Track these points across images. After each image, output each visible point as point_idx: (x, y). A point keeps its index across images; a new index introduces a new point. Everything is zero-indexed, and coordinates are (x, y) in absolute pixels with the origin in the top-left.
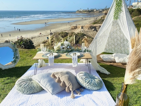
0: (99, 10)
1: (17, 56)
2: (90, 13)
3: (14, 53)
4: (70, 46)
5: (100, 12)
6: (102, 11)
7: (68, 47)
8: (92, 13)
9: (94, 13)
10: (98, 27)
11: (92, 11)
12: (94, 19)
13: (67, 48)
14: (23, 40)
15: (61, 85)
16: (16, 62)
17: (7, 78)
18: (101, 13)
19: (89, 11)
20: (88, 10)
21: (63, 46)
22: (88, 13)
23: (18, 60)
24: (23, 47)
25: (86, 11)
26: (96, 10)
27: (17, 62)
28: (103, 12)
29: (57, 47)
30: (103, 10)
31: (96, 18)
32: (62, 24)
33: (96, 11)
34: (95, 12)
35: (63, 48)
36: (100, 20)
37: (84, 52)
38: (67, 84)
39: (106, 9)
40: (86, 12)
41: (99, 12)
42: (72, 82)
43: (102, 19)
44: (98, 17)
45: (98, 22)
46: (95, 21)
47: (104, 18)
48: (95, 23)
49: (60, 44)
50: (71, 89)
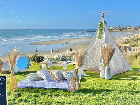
0: (134, 27)
1: (30, 64)
2: (123, 31)
3: (28, 62)
5: (135, 30)
6: (138, 29)
8: (124, 31)
9: (127, 31)
10: (122, 48)
12: (127, 39)
13: (62, 58)
14: (37, 56)
16: (28, 68)
17: (22, 75)
18: (137, 30)
19: (121, 30)
20: (120, 28)
21: (60, 57)
22: (119, 31)
23: (30, 67)
24: (36, 61)
25: (117, 29)
26: (130, 28)
31: (129, 38)
32: (86, 44)
33: (130, 29)
34: (129, 30)
36: (132, 39)
37: (73, 61)
38: (55, 76)
41: (133, 30)
42: (58, 75)
43: (135, 38)
44: (131, 36)
45: (130, 42)
46: (126, 41)
47: (137, 37)
48: (126, 43)
49: (57, 55)
50: (57, 78)
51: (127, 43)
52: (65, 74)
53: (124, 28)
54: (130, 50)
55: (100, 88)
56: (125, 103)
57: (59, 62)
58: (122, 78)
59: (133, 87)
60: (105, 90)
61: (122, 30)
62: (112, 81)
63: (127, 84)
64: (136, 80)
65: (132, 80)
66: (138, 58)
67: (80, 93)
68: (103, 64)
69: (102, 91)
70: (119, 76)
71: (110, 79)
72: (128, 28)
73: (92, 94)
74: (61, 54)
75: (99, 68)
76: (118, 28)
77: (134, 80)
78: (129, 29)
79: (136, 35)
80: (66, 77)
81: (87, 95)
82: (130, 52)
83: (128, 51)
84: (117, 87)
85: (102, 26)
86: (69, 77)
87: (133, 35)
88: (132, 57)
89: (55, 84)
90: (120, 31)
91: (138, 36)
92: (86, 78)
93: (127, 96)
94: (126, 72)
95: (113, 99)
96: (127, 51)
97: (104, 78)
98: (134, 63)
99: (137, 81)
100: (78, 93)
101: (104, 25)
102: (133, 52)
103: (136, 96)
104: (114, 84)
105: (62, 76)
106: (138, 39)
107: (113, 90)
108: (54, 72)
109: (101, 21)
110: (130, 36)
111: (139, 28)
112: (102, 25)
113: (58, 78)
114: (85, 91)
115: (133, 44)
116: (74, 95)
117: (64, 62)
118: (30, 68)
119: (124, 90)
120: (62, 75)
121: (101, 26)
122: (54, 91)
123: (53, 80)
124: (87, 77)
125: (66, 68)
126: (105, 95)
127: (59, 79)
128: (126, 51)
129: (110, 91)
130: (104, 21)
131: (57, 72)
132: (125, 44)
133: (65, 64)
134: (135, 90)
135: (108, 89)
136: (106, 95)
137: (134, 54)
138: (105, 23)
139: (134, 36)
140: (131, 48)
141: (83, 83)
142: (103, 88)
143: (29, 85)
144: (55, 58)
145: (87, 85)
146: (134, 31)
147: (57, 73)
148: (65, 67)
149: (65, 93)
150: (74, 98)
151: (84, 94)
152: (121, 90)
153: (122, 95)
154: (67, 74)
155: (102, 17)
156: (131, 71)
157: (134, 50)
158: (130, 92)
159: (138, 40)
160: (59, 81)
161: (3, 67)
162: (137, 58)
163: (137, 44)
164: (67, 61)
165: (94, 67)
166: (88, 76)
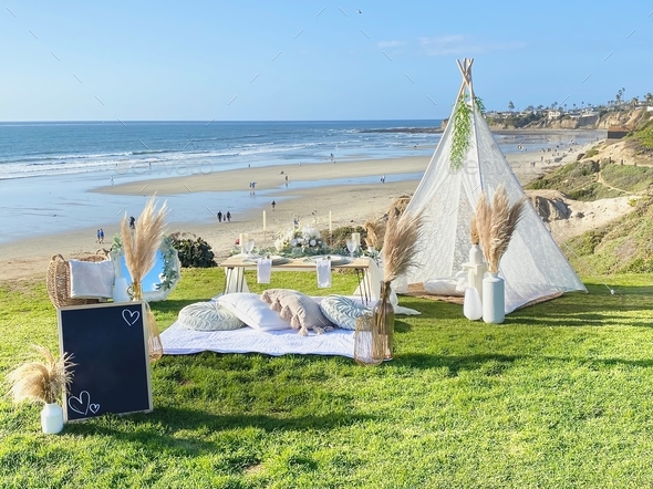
0: (576, 112)
1: (174, 269)
2: (526, 129)
3: (166, 263)
4: (317, 241)
5: (583, 122)
6: (594, 118)
7: (313, 243)
8: (534, 128)
9: (547, 130)
11: (536, 118)
12: (545, 165)
13: (311, 246)
14: (180, 242)
15: (282, 313)
16: (169, 287)
18: (589, 127)
19: (520, 122)
20: (513, 114)
21: (300, 240)
22: (511, 128)
25: (501, 121)
26: (558, 114)
27: (173, 287)
28: (602, 125)
29: (282, 241)
30: (603, 113)
31: (558, 160)
32: (361, 191)
33: (560, 118)
34: (555, 126)
35: (299, 245)
36: (571, 167)
37: (355, 256)
38: (295, 311)
39: (617, 109)
40: (500, 127)
41: (575, 122)
42: (305, 308)
43: (581, 161)
44: (566, 152)
45: (560, 180)
46: (544, 175)
47: (595, 158)
48: (541, 183)
49: (289, 235)
50: (301, 321)
51: (547, 182)
52: (331, 304)
53: (532, 117)
54: (565, 213)
55: (472, 352)
56: (568, 393)
57: (299, 261)
58: (546, 319)
59: (591, 347)
60: (490, 357)
61: (522, 126)
62: (510, 329)
63: (571, 337)
64: (601, 324)
65: (587, 323)
66: (599, 250)
67: (403, 368)
68: (476, 266)
69: (481, 359)
70: (535, 312)
71: (503, 323)
72: (551, 115)
73: (445, 370)
74: (303, 230)
75: (454, 283)
76: (506, 116)
77: (592, 324)
78: (553, 119)
79: (588, 147)
80: (335, 315)
81: (428, 373)
82: (562, 222)
83: (557, 219)
84: (533, 346)
85: (466, 117)
86: (347, 314)
87: (573, 147)
88: (574, 244)
89: (298, 341)
90: (516, 127)
91: (597, 153)
92: (408, 319)
93: (576, 373)
94: (562, 296)
95: (526, 384)
96: (549, 221)
97: (481, 320)
98: (583, 270)
99: (605, 327)
100: (396, 369)
101: (473, 113)
102: (578, 223)
103: (604, 373)
104: (523, 338)
105: (318, 313)
106: (596, 167)
107: (519, 357)
108: (288, 299)
109: (461, 97)
110: (561, 153)
111: (601, 116)
112: (466, 111)
113: (305, 320)
114: (420, 362)
115: (576, 189)
116: (381, 375)
117: (321, 262)
118: (176, 284)
119: (562, 355)
120: (320, 308)
121: (462, 117)
122: (302, 364)
123: (287, 326)
124: (412, 316)
125: (327, 283)
126: (494, 373)
127: (309, 325)
128: (546, 220)
129: (512, 359)
130: (474, 98)
131: (299, 297)
132: (541, 188)
133: (326, 267)
134: (601, 357)
135: (500, 352)
136: (498, 371)
137: (580, 234)
138: (478, 103)
139: (577, 154)
140: (566, 205)
141: (404, 335)
142: (482, 350)
143: (202, 346)
144: (279, 244)
145: (419, 343)
146: (577, 127)
147: (302, 303)
148: (323, 281)
149: (346, 369)
150: (382, 383)
151: (416, 371)
152: (549, 355)
153: (555, 371)
154: (338, 305)
155: (464, 80)
156: (581, 292)
157: (581, 216)
158: (584, 362)
159: (598, 170)
160: (310, 330)
161: (72, 284)
162: (593, 248)
163: (592, 189)
164: (332, 257)
165: (435, 281)
166: (415, 312)
